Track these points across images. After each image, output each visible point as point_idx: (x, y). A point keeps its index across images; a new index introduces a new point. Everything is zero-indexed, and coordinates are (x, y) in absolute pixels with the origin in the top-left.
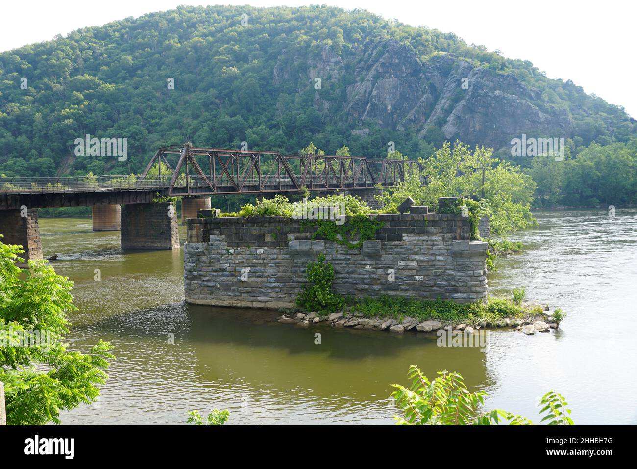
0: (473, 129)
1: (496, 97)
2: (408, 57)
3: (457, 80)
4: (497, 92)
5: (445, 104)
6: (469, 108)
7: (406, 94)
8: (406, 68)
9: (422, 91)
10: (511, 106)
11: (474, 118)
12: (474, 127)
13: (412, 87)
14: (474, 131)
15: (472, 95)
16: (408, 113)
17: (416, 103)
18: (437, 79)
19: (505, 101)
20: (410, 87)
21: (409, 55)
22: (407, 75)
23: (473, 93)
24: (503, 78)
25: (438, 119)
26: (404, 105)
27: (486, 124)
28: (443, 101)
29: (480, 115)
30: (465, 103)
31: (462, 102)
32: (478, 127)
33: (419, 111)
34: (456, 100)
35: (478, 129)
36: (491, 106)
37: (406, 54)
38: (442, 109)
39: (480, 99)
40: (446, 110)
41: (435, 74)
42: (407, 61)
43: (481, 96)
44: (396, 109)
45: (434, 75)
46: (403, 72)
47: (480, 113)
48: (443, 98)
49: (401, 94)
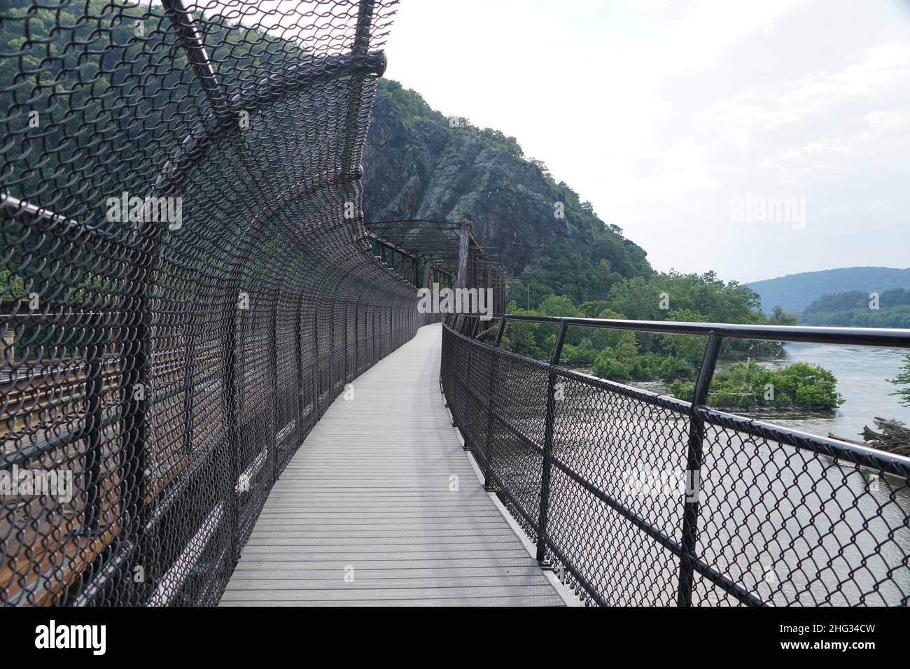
0: (485, 237)
1: (518, 193)
2: (391, 116)
3: (460, 162)
4: (520, 187)
5: (443, 194)
6: (483, 204)
7: (385, 173)
8: (385, 133)
9: (408, 171)
10: (536, 209)
11: (487, 219)
12: (488, 233)
13: (394, 163)
14: (487, 239)
15: (487, 187)
16: (388, 201)
17: (399, 190)
18: (426, 155)
19: (529, 201)
20: (391, 162)
21: (391, 113)
22: (386, 143)
23: (489, 184)
24: (525, 168)
25: (434, 215)
26: (383, 189)
27: (503, 230)
28: (438, 190)
29: (496, 217)
30: (478, 196)
31: (473, 196)
32: (492, 233)
33: (405, 201)
34: (460, 190)
35: (492, 237)
36: (511, 205)
37: (387, 111)
38: (439, 201)
39: (498, 194)
40: (444, 204)
41: (425, 148)
42: (388, 123)
43: (500, 189)
44: (370, 193)
45: (423, 150)
46: (380, 138)
47: (496, 213)
48: (435, 185)
49: (376, 171)
